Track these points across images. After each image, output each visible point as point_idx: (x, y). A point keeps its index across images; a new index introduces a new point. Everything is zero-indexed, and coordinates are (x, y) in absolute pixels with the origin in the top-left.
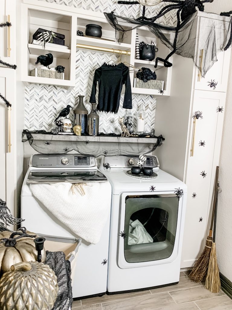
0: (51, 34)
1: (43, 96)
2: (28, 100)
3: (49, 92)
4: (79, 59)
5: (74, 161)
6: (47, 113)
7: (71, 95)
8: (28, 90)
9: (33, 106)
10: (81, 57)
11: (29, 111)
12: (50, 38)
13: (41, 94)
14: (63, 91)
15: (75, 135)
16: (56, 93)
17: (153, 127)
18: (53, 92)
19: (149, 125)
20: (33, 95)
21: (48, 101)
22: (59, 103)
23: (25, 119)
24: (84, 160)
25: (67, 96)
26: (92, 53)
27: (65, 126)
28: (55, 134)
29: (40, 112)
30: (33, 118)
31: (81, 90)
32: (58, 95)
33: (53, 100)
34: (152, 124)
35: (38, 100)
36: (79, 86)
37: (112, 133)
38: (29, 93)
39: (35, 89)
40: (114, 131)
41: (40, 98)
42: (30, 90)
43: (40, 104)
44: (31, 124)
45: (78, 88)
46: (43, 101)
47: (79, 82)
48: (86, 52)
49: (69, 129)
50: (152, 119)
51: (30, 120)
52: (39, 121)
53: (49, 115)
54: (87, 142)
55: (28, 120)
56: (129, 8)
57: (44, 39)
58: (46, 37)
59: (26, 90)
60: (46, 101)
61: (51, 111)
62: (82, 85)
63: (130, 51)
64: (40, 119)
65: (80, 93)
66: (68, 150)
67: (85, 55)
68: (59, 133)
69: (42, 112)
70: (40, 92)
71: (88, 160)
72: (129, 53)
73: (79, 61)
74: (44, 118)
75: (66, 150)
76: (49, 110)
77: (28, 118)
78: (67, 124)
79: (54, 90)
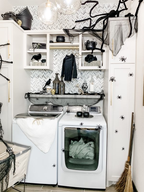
0: (38, 45)
1: (39, 75)
2: (32, 78)
3: (42, 73)
4: (57, 55)
5: (50, 108)
6: (41, 83)
7: (53, 74)
8: (32, 73)
9: (35, 81)
10: (58, 53)
11: (32, 83)
12: (37, 46)
13: (38, 74)
14: (49, 72)
15: (51, 94)
16: (46, 73)
17: (102, 89)
18: (44, 73)
19: (99, 88)
20: (35, 75)
21: (42, 78)
22: (47, 78)
23: (31, 87)
24: (56, 108)
25: (51, 74)
26: (64, 51)
27: (47, 90)
28: (41, 94)
29: (38, 83)
30: (35, 86)
31: (58, 70)
32: (47, 74)
33: (44, 77)
34: (102, 87)
35: (37, 77)
36: (57, 68)
37: (76, 93)
38: (33, 74)
39: (35, 72)
40: (77, 92)
41: (38, 77)
42: (33, 73)
43: (38, 79)
44: (33, 90)
45: (57, 70)
46: (40, 78)
47: (57, 67)
48: (60, 51)
49: (49, 91)
50: (101, 84)
51: (33, 88)
52: (38, 88)
53: (42, 85)
54: (57, 98)
55: (32, 88)
56: (84, 23)
57: (34, 47)
58: (35, 46)
59: (31, 73)
60: (41, 78)
61: (43, 83)
62: (59, 68)
63: (79, 47)
64: (38, 87)
65: (58, 72)
66: (48, 102)
67: (60, 52)
68: (43, 94)
69: (39, 83)
70: (38, 73)
71: (58, 108)
72: (78, 48)
73: (57, 56)
74: (40, 86)
75: (46, 102)
76: (42, 82)
77: (33, 87)
78: (48, 89)
79: (45, 72)
